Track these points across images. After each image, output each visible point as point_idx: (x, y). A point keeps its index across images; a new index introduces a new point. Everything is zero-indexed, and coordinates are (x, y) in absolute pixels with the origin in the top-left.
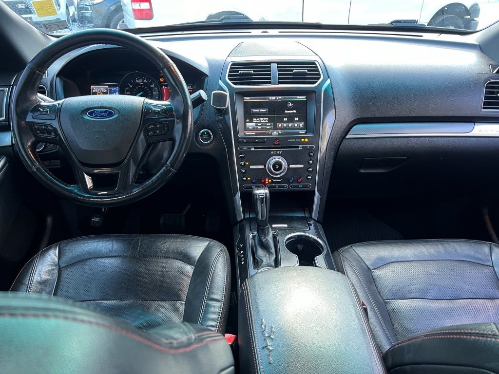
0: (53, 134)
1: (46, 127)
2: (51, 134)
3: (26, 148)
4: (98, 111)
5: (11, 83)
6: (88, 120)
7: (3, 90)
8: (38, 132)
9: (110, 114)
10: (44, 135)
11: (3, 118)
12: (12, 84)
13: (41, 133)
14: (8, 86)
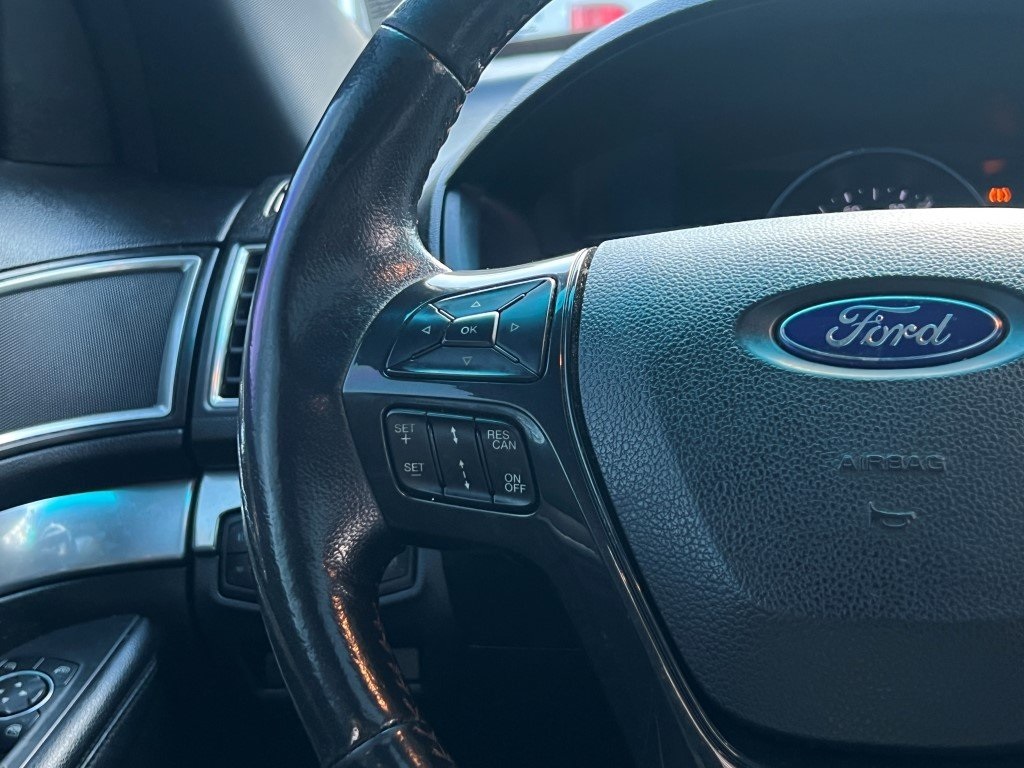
0: (514, 482)
1: (470, 436)
2: (496, 488)
3: (322, 585)
4: (864, 313)
5: (216, 230)
6: (793, 376)
7: (177, 270)
8: (411, 467)
9: (970, 333)
10: (449, 492)
11: (163, 410)
12: (221, 238)
13: (425, 477)
14: (202, 248)
